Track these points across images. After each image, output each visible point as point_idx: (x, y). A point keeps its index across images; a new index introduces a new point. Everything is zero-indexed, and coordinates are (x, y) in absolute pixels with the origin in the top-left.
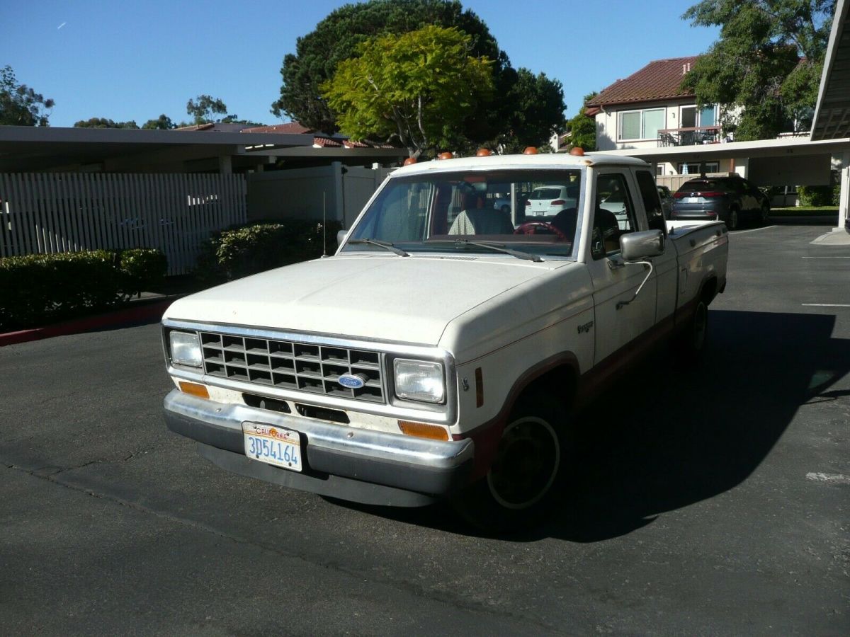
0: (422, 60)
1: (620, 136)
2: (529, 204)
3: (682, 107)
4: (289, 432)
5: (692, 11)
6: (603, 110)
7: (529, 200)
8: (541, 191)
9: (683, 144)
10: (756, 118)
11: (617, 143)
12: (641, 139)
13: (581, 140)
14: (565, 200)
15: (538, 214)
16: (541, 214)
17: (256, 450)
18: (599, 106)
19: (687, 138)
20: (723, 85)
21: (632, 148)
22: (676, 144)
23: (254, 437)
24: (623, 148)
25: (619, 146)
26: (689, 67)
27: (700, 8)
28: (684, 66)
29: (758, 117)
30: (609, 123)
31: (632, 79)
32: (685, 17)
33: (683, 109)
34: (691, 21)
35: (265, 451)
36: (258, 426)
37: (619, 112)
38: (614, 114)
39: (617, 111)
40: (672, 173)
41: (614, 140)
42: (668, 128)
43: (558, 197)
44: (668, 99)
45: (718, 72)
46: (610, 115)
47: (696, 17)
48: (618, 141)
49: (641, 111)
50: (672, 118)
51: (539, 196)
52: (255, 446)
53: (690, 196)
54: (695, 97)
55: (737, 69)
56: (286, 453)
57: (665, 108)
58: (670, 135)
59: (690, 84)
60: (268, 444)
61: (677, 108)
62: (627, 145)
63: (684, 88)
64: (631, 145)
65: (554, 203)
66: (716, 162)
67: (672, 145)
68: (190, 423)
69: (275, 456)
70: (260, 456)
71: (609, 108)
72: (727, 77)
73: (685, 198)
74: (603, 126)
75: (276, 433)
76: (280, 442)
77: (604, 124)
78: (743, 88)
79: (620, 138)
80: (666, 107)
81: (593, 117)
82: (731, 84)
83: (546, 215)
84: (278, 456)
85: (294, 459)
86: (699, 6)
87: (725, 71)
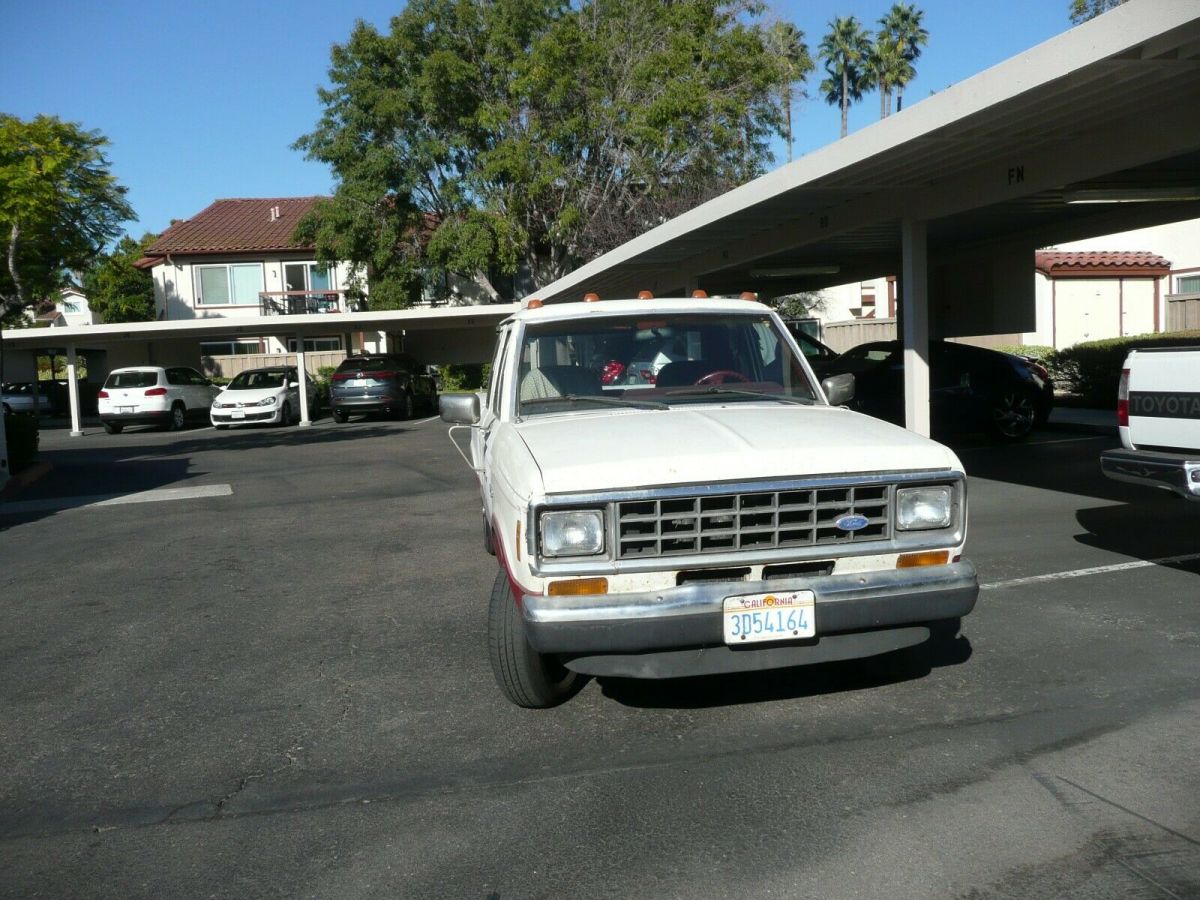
0: (33, 165)
1: (199, 300)
2: (105, 395)
3: (284, 264)
4: (796, 593)
5: (303, 142)
6: (171, 262)
7: (104, 390)
8: (121, 375)
9: (291, 313)
10: (400, 282)
11: (195, 308)
12: (230, 305)
13: (125, 303)
14: (166, 388)
15: (124, 410)
16: (130, 410)
17: (742, 630)
18: (164, 256)
19: (297, 304)
20: (357, 238)
21: (219, 316)
22: (282, 312)
23: (740, 614)
24: (205, 316)
25: (199, 313)
26: (277, 212)
27: (314, 139)
28: (272, 210)
29: (402, 280)
30: (179, 280)
31: (198, 221)
32: (295, 147)
33: (287, 267)
34: (301, 153)
35: (756, 627)
36: (747, 598)
37: (194, 266)
38: (187, 268)
39: (192, 264)
40: (279, 350)
41: (190, 304)
42: (268, 290)
43: (155, 384)
44: (266, 252)
45: (350, 223)
46: (181, 269)
47: (309, 149)
48: (197, 306)
49: (228, 265)
50: (272, 277)
51: (117, 384)
52: (741, 625)
53: (356, 378)
54: (313, 251)
55: (371, 221)
56: (790, 620)
57: (261, 264)
58: (271, 300)
59: (305, 235)
60: (763, 618)
61: (278, 264)
62: (210, 312)
63: (296, 240)
64: (217, 312)
65: (149, 393)
66: (336, 336)
67: (276, 313)
68: (609, 628)
69: (771, 629)
70: (746, 636)
71: (179, 258)
72: (362, 230)
73: (349, 381)
74: (172, 284)
75: (774, 601)
76: (779, 610)
77: (173, 281)
78: (381, 245)
79: (199, 302)
80: (263, 261)
81: (148, 270)
82: (367, 238)
83: (137, 410)
84: (776, 627)
85: (803, 623)
86: (313, 136)
87: (358, 223)
